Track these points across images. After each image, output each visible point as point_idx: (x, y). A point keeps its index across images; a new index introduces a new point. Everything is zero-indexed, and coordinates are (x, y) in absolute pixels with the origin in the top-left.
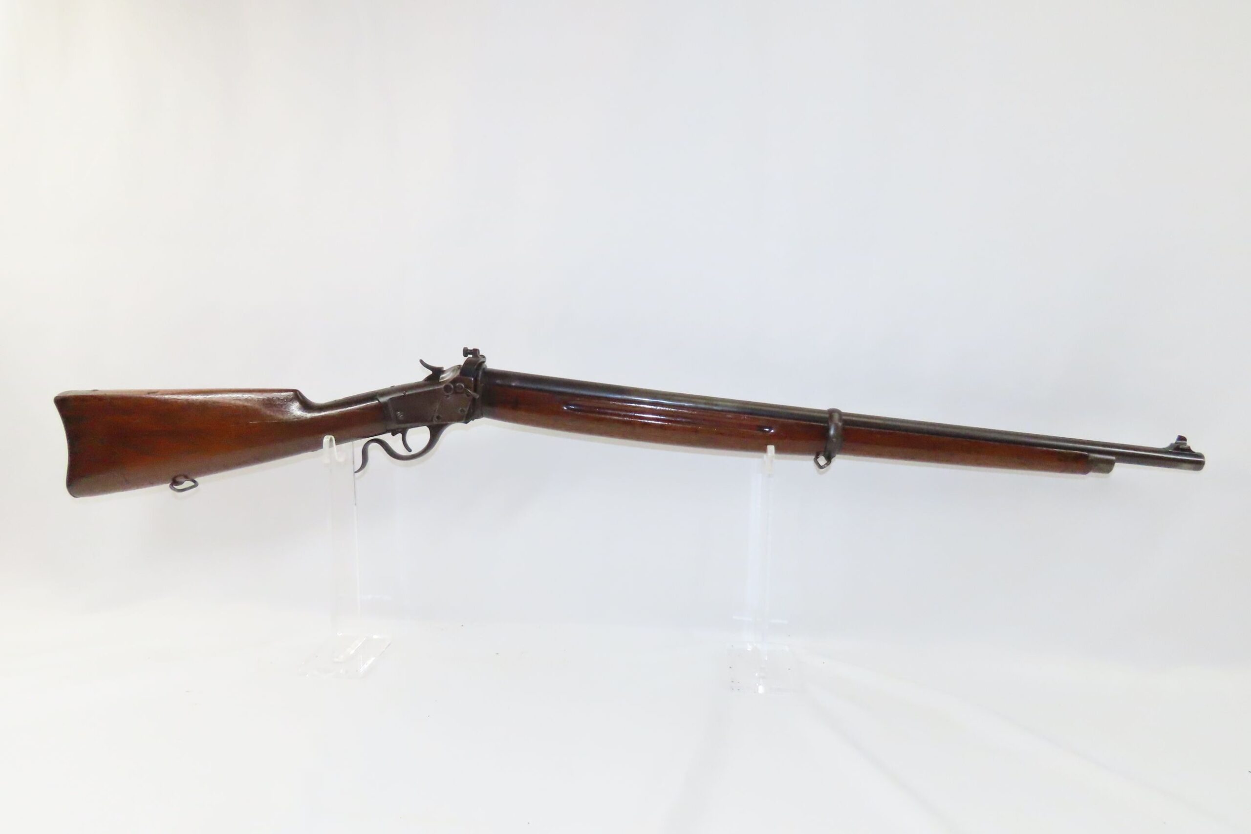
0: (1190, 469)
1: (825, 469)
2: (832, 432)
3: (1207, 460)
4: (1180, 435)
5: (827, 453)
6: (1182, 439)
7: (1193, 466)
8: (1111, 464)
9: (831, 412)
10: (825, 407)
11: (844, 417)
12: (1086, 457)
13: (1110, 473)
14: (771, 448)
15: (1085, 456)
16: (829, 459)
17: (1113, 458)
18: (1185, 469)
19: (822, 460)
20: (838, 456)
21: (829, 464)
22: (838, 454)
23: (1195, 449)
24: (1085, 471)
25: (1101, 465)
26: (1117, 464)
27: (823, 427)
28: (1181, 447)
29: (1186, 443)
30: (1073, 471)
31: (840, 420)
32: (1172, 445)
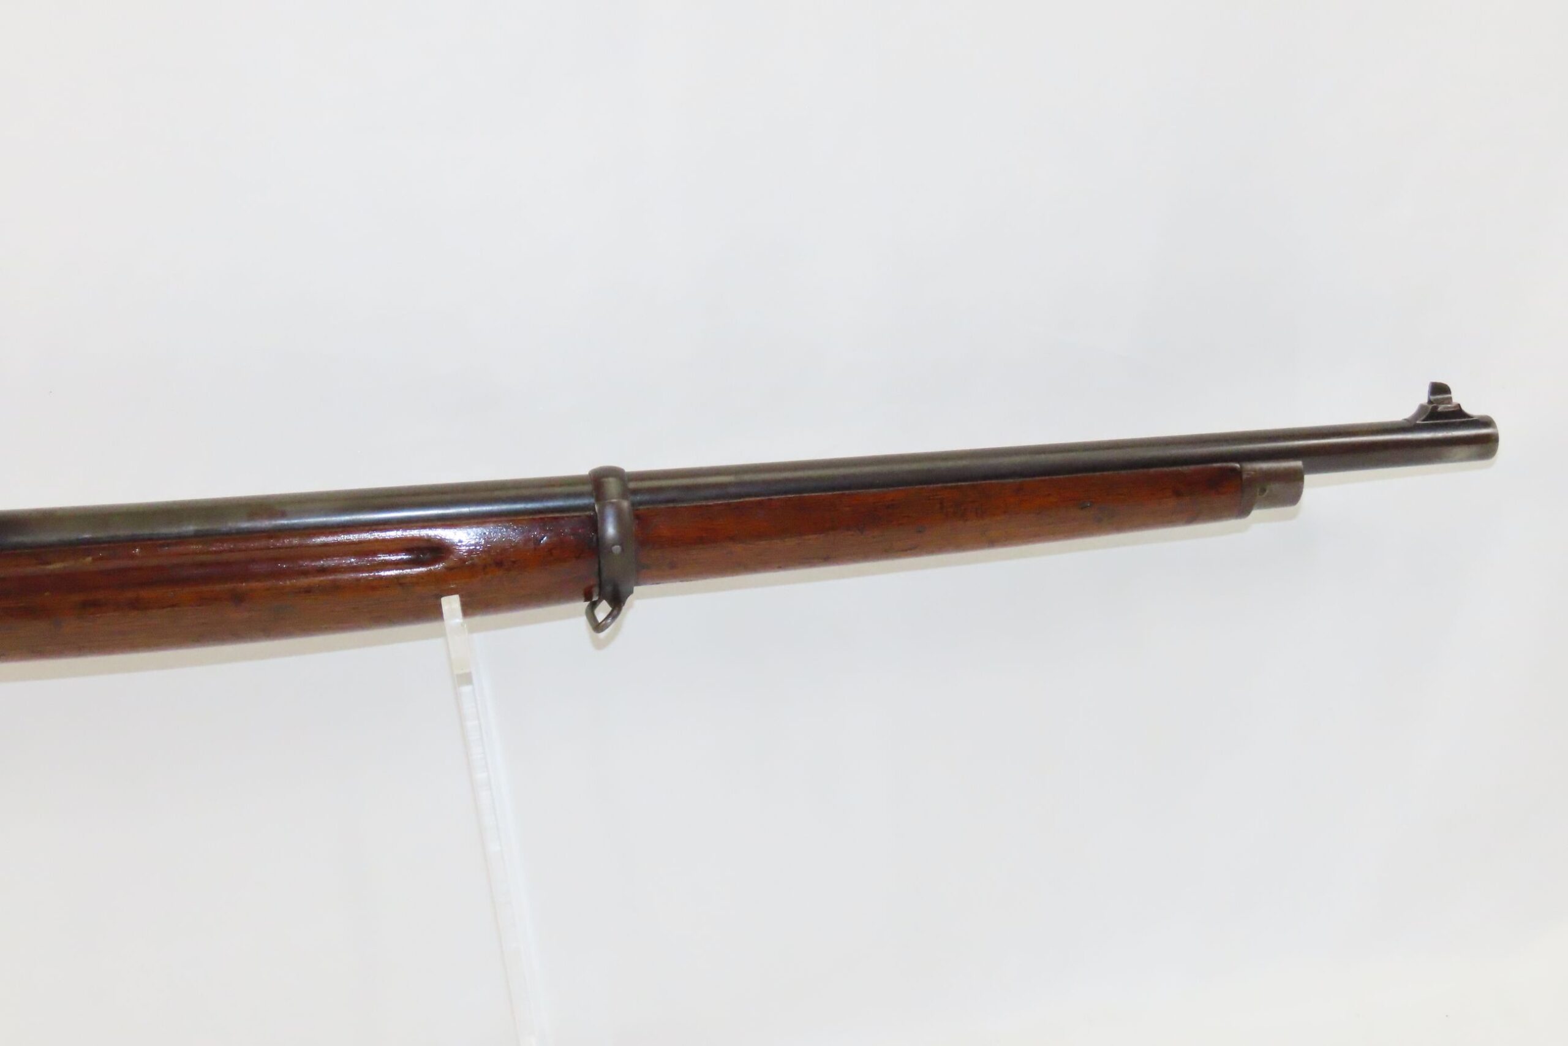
0: (1469, 458)
1: (607, 631)
2: (611, 530)
3: (1503, 429)
4: (1434, 381)
5: (609, 589)
6: (1439, 389)
7: (1473, 449)
8: (1295, 479)
9: (598, 481)
10: (582, 468)
11: (632, 485)
12: (1237, 473)
13: (1298, 504)
14: (451, 604)
15: (1234, 470)
16: (617, 602)
17: (1298, 464)
18: (1461, 460)
19: (603, 610)
20: (636, 589)
21: (618, 613)
22: (638, 584)
23: (1472, 409)
24: (1243, 511)
25: (1274, 487)
26: (1308, 478)
27: (589, 517)
28: (1441, 408)
29: (1451, 398)
30: (1215, 514)
31: (626, 493)
32: (1422, 408)
